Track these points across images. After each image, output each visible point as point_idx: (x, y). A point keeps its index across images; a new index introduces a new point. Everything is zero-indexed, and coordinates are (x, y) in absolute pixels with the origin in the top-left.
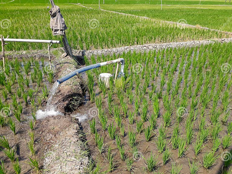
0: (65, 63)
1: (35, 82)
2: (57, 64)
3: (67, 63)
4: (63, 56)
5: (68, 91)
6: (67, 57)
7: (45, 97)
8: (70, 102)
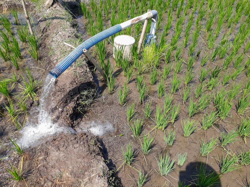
0: (53, 19)
1: (9, 59)
2: (41, 21)
3: (56, 18)
4: (48, 4)
5: (69, 81)
6: (54, 6)
7: (30, 94)
8: (78, 102)
